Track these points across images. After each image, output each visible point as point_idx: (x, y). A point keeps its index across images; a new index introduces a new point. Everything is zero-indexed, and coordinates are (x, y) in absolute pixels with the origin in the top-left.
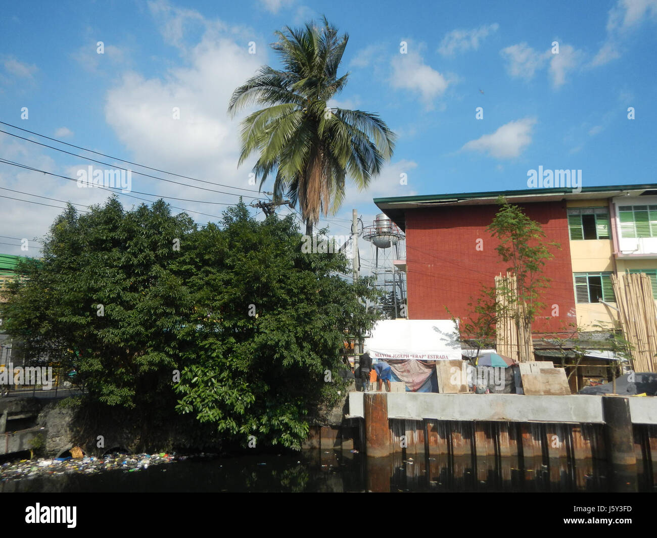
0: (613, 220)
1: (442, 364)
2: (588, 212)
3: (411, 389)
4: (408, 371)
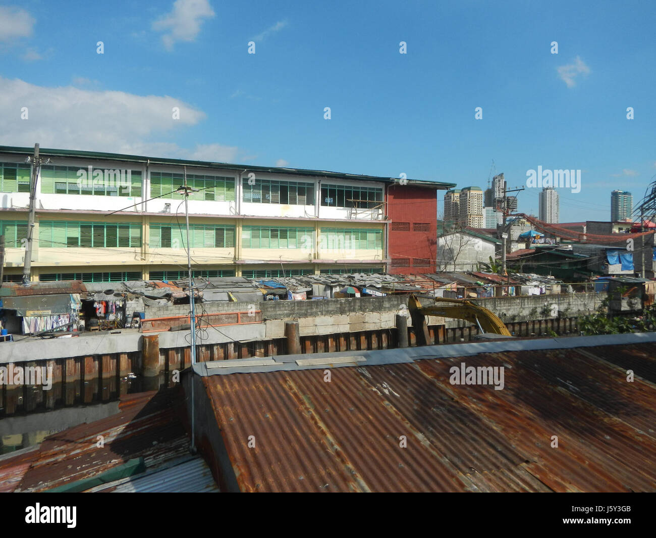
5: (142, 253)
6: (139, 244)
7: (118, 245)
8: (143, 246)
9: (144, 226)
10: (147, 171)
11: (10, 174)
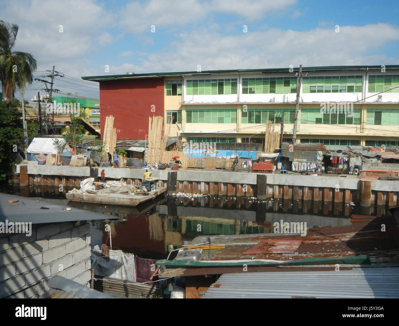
0: (182, 86)
1: (49, 155)
2: (175, 83)
3: (41, 163)
4: (40, 158)
5: (361, 128)
6: (359, 122)
7: (345, 123)
8: (362, 124)
9: (363, 111)
10: (366, 75)
11: (287, 83)
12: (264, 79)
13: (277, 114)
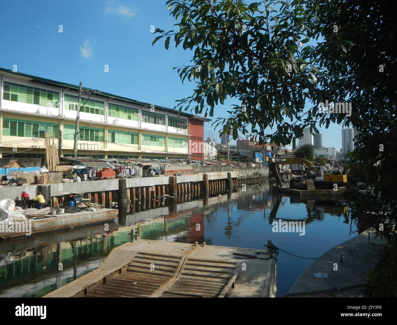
5: (104, 145)
6: (102, 140)
7: (94, 140)
8: (105, 142)
9: (106, 131)
10: (107, 102)
11: (50, 97)
12: (28, 87)
13: (41, 128)
